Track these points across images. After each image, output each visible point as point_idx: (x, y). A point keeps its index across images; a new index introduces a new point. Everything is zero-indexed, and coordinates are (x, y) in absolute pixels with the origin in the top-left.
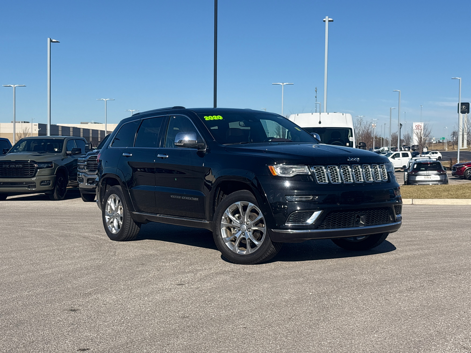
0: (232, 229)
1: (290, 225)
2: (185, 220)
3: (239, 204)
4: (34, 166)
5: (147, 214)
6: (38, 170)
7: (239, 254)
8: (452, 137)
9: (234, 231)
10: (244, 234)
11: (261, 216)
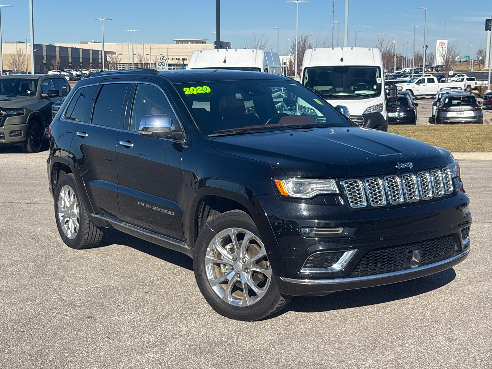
0: (222, 266)
1: (307, 272)
2: (158, 238)
3: (232, 232)
4: (2, 114)
5: (109, 219)
6: (7, 118)
7: (232, 304)
8: (477, 55)
9: (225, 269)
10: (239, 275)
11: (263, 252)
